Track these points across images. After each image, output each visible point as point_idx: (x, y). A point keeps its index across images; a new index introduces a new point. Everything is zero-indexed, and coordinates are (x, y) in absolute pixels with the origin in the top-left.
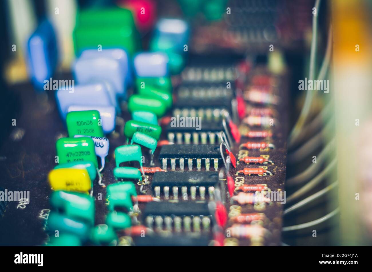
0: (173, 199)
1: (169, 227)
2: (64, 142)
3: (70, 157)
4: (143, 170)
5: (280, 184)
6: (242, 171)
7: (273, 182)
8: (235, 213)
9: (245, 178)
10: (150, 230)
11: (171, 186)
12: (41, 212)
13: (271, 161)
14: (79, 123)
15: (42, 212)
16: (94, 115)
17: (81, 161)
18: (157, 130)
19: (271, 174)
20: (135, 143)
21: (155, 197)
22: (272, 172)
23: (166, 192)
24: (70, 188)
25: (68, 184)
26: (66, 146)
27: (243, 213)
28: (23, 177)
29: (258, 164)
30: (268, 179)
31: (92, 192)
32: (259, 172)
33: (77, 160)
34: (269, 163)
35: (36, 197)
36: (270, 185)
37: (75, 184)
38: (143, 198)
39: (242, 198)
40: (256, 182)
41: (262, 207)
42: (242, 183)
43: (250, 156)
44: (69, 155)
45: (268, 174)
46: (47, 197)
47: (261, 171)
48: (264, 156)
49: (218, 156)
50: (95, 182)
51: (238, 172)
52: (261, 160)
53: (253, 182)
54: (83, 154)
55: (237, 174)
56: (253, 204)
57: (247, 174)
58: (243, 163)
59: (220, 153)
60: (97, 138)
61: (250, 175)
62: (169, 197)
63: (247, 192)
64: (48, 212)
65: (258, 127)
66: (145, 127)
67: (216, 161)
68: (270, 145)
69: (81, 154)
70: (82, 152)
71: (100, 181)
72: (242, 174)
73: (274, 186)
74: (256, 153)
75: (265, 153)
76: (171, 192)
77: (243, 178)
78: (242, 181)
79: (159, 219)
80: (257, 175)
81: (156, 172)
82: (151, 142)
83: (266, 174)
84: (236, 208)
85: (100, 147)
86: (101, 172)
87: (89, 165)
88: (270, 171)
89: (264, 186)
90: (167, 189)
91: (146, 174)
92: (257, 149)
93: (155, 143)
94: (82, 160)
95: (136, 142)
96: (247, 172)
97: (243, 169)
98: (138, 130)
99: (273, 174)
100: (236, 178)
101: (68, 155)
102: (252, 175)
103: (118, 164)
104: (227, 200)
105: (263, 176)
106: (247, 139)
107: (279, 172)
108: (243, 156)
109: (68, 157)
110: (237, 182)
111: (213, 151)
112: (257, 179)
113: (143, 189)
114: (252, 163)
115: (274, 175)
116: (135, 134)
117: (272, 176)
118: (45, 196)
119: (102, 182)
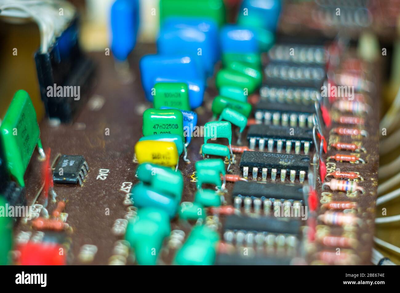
0: (261, 180)
1: (257, 209)
2: (151, 113)
3: (156, 129)
4: (232, 148)
5: (373, 174)
6: (333, 157)
7: (366, 170)
8: (326, 199)
9: (337, 164)
10: (237, 211)
11: (261, 167)
12: (122, 185)
13: (363, 149)
14: (166, 95)
15: (124, 184)
16: (183, 87)
17: (168, 134)
18: (247, 108)
19: (364, 162)
20: (223, 120)
21: (243, 177)
22: (365, 160)
23: (255, 173)
24: (156, 161)
25: (154, 158)
26: (152, 117)
27: (335, 200)
28: (104, 147)
29: (350, 151)
30: (361, 167)
31: (177, 167)
32: (351, 159)
33: (164, 133)
34: (362, 151)
35: (118, 169)
36: (363, 174)
37: (162, 157)
38: (230, 178)
39: (335, 184)
40: (348, 170)
41: (354, 195)
42: (333, 169)
43: (342, 142)
44: (156, 126)
45: (361, 162)
46: (129, 169)
47: (353, 158)
48: (356, 143)
49: (310, 139)
50: (181, 156)
51: (330, 158)
52: (353, 147)
53: (345, 169)
54: (170, 127)
55: (328, 160)
56: (345, 192)
57: (338, 160)
58: (334, 149)
59: (313, 136)
60: (185, 111)
61: (341, 161)
62: (257, 179)
63: (339, 179)
64: (130, 185)
65: (349, 113)
66: (235, 104)
67: (307, 145)
68: (363, 132)
69: (169, 127)
70: (170, 125)
71: (185, 157)
72: (334, 160)
73: (367, 175)
74: (347, 139)
75: (357, 140)
76: (260, 174)
77: (335, 164)
78: (333, 167)
79: (248, 201)
80: (348, 162)
81: (245, 152)
82: (241, 120)
83: (358, 162)
84: (327, 195)
85: (187, 121)
86: (187, 147)
87: (176, 139)
88: (362, 158)
89: (357, 174)
90: (255, 169)
91: (234, 153)
92: (349, 136)
93: (245, 121)
94: (169, 132)
95: (226, 118)
96: (338, 159)
97: (334, 155)
98: (228, 106)
99: (366, 162)
100: (327, 164)
101: (154, 127)
102: (344, 161)
103: (205, 141)
104: (318, 186)
105: (355, 163)
106: (338, 124)
107: (372, 161)
108: (334, 141)
109: (154, 129)
110: (328, 168)
111: (303, 134)
112: (348, 166)
113: (230, 169)
114: (344, 150)
115: (367, 164)
116: (224, 110)
117: (364, 165)
118: (127, 168)
119: (187, 158)
